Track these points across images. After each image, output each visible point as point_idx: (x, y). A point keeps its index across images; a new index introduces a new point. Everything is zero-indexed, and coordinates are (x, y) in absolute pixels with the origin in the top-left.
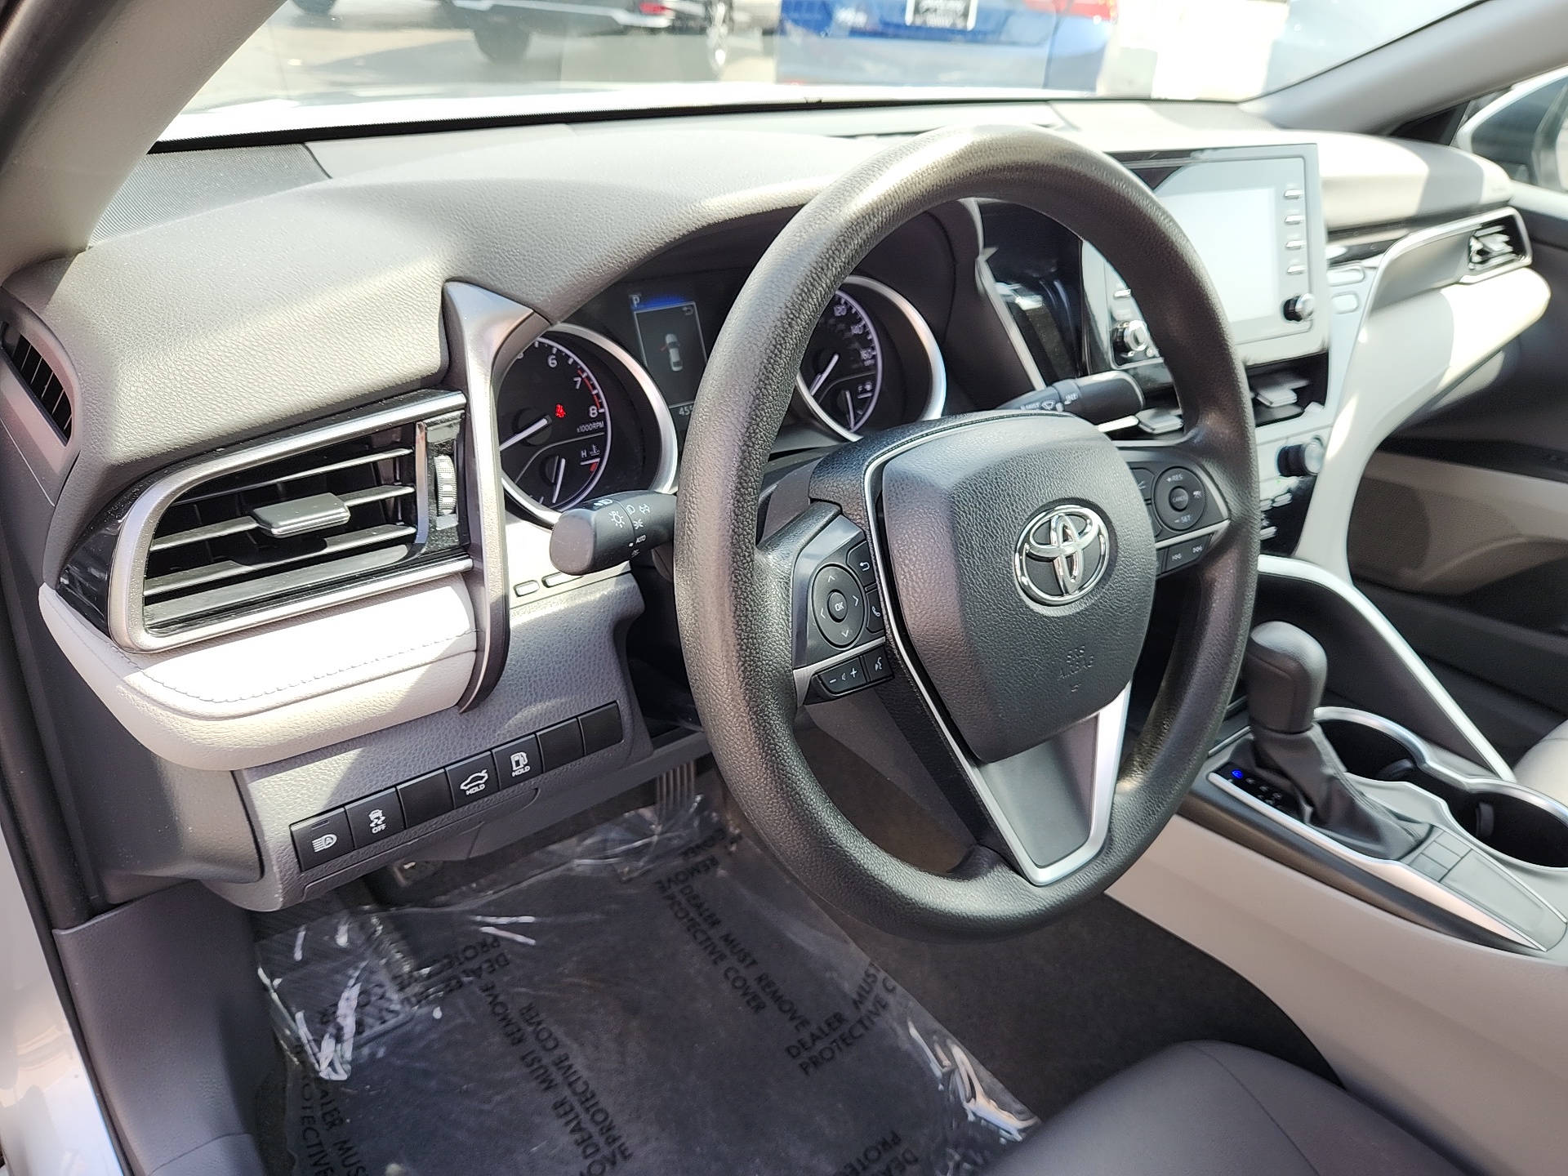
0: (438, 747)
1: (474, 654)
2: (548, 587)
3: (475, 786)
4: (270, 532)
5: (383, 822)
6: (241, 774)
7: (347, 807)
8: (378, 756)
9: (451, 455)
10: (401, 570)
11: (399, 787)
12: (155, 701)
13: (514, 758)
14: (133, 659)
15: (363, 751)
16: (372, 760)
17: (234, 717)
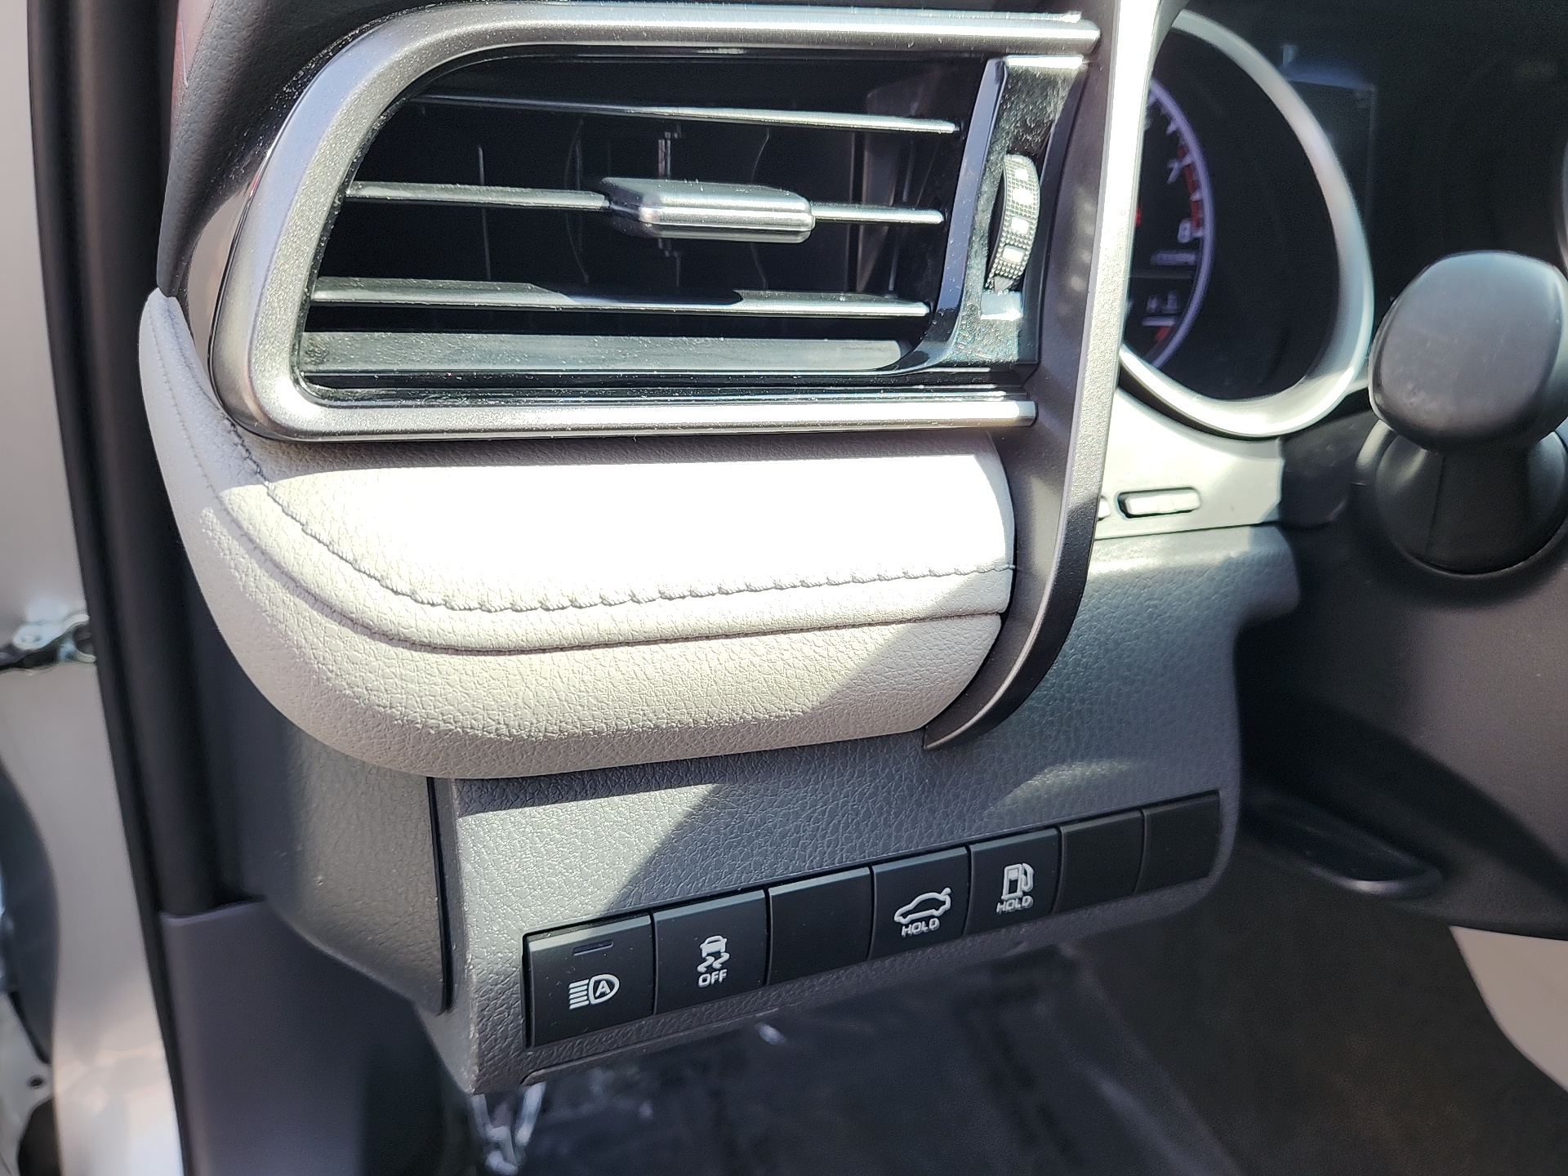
0: (868, 815)
1: (997, 621)
2: (1129, 516)
3: (920, 920)
4: (636, 219)
5: (724, 965)
6: (447, 789)
7: (659, 916)
8: (743, 809)
9: (1037, 161)
10: (886, 391)
11: (773, 892)
12: (277, 565)
13: (1012, 872)
14: (256, 454)
15: (714, 792)
16: (732, 815)
17: (456, 650)
